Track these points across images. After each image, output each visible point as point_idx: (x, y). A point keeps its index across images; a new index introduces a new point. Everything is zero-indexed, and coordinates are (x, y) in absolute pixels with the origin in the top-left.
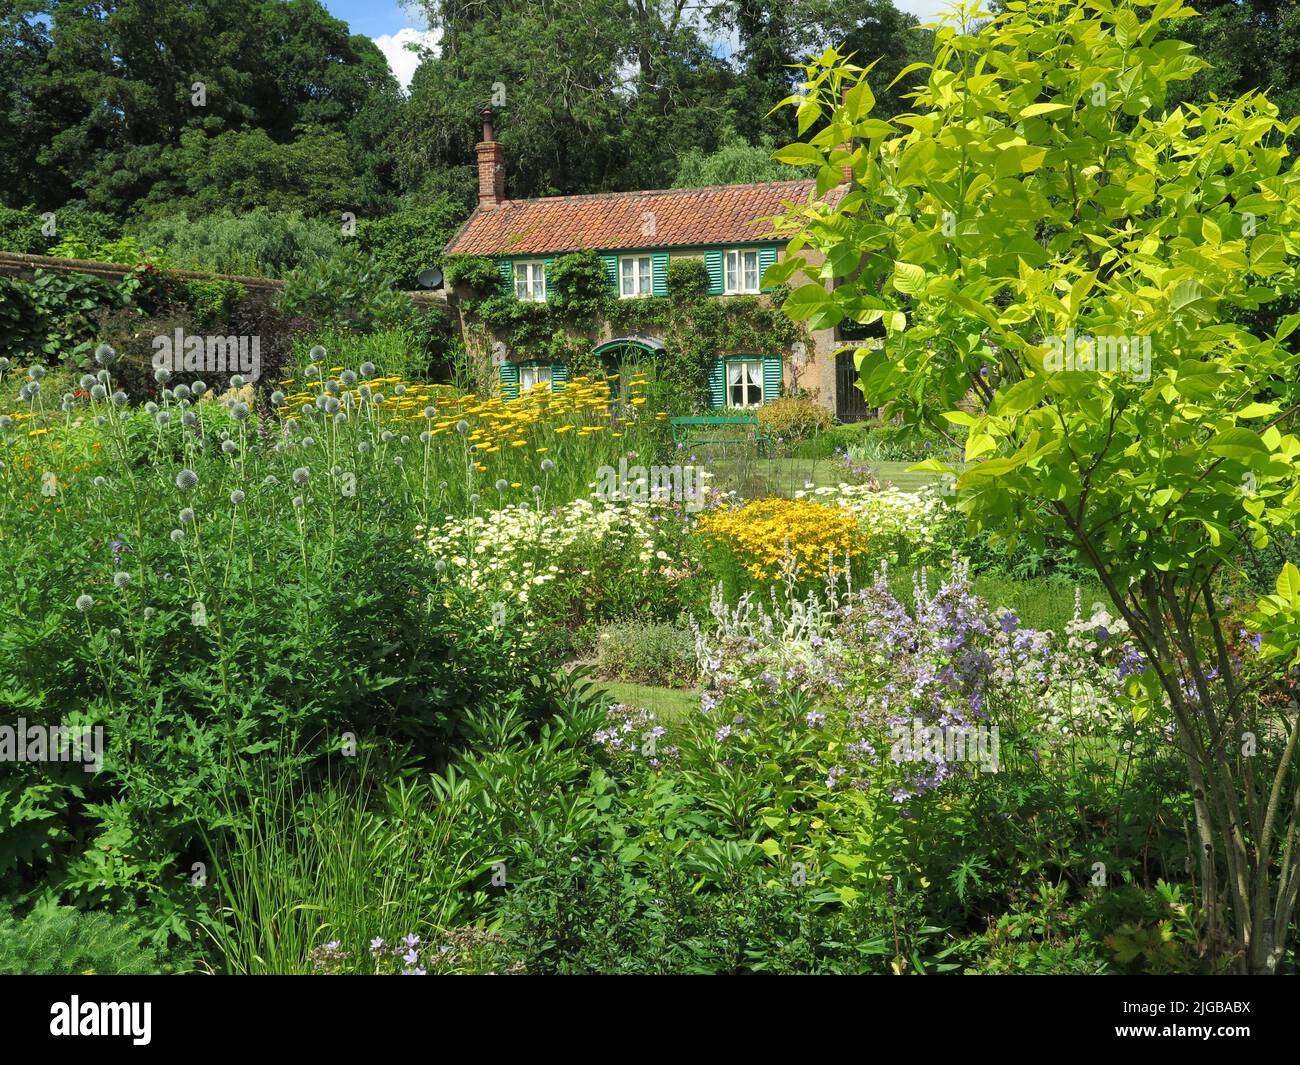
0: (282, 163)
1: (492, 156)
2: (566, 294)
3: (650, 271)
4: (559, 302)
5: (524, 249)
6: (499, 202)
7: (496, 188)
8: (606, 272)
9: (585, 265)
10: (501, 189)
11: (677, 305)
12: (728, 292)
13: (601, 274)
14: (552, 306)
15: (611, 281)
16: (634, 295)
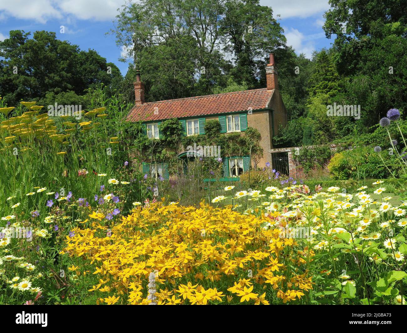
0: (79, 102)
1: (139, 87)
2: (166, 135)
3: (198, 125)
4: (163, 139)
5: (151, 119)
6: (142, 103)
7: (141, 98)
8: (181, 126)
9: (173, 124)
10: (144, 98)
11: (209, 138)
12: (228, 132)
13: (179, 127)
14: (161, 140)
15: (183, 129)
16: (193, 135)
